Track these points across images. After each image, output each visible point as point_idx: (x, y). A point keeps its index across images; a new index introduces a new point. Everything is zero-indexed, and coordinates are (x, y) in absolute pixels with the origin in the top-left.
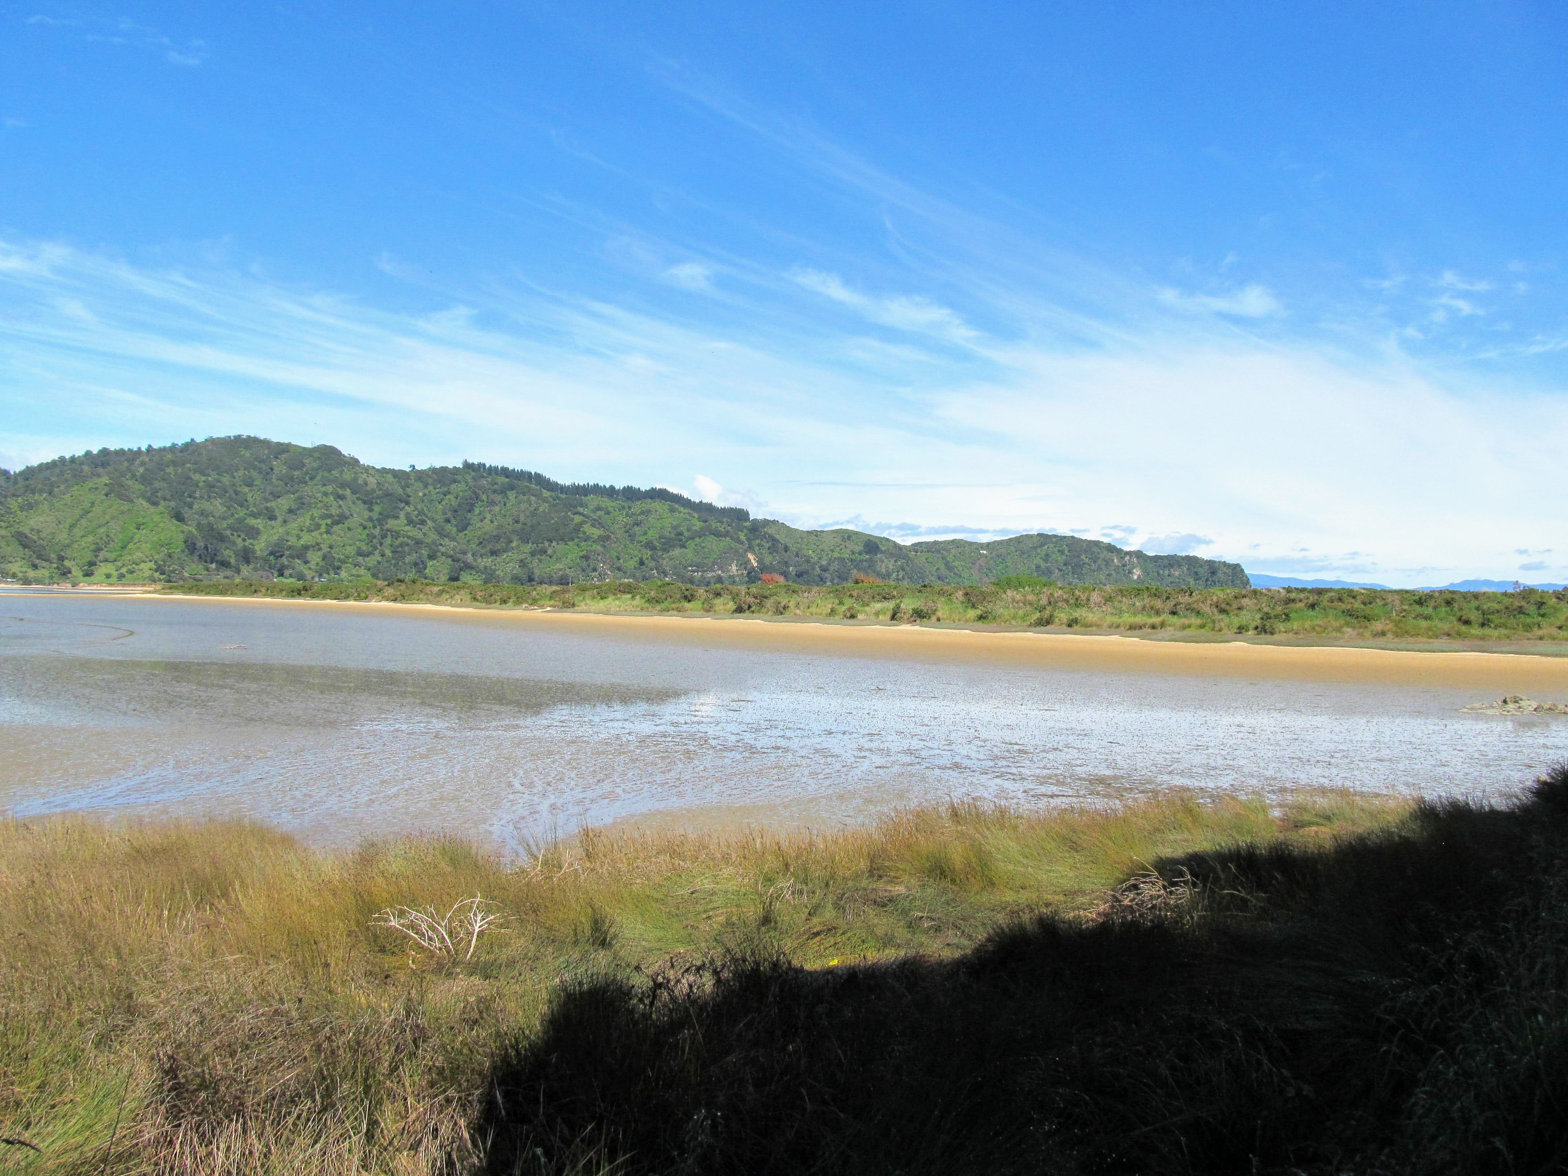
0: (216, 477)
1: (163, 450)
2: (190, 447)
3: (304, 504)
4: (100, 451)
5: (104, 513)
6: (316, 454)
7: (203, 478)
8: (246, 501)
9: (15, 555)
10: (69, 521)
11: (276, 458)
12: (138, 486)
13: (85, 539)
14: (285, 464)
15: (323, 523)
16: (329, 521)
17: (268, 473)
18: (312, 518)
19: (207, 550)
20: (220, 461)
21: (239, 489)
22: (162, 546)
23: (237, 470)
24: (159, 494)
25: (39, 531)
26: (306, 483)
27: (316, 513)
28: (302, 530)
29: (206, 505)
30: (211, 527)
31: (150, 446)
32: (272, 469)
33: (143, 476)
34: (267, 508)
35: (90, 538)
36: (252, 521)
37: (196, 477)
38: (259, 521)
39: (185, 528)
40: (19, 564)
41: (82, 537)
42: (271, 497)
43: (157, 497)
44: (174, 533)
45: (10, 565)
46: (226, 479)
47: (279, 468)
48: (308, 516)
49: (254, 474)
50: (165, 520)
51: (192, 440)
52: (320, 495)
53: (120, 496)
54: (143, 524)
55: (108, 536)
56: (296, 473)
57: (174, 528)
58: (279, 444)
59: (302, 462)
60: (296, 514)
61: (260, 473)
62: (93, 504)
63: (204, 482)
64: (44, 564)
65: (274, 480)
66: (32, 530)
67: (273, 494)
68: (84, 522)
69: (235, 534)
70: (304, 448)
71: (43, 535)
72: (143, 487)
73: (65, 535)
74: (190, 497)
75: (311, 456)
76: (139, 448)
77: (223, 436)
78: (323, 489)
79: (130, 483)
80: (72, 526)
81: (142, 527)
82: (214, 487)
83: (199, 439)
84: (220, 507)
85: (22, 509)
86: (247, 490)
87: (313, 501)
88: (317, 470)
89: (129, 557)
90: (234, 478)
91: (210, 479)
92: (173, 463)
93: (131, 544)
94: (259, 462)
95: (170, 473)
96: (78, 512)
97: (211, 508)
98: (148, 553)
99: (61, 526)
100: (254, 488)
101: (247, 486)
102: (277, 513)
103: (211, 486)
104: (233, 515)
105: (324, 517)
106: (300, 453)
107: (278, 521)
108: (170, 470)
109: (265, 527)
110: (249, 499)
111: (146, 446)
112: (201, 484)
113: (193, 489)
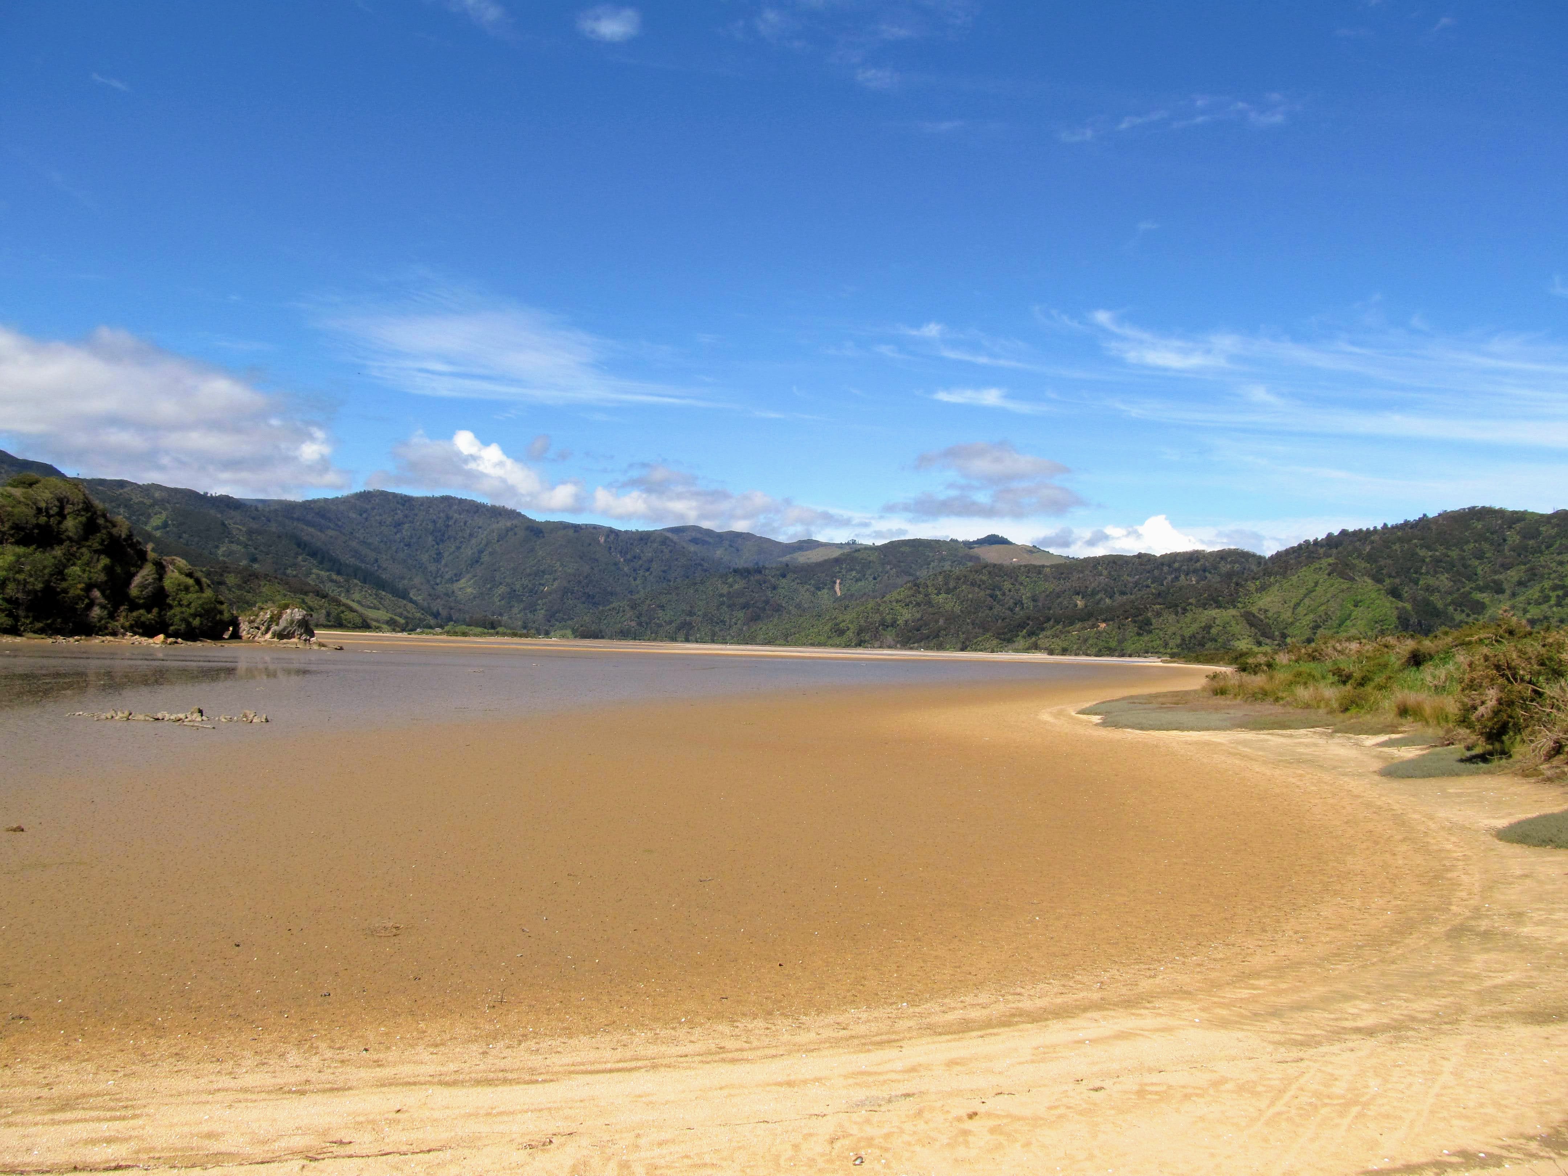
0: (1445, 551)
1: (1396, 527)
2: (1423, 523)
3: (1535, 575)
4: (1341, 533)
5: (1326, 592)
6: (1554, 521)
7: (1430, 553)
8: (1476, 574)
9: (1243, 633)
10: (1294, 601)
11: (1510, 527)
12: (1364, 565)
13: (1307, 618)
14: (1518, 533)
15: (1553, 594)
16: (1560, 593)
17: (1499, 545)
18: (1542, 590)
19: (1421, 626)
20: (1450, 534)
21: (1469, 562)
22: (1376, 622)
23: (1468, 542)
24: (1384, 572)
25: (1266, 611)
26: (1541, 552)
27: (1547, 584)
28: (1529, 604)
29: (1431, 581)
30: (1427, 603)
31: (1385, 525)
32: (1505, 540)
33: (1369, 555)
34: (1494, 581)
35: (1311, 616)
36: (1478, 596)
37: (1422, 552)
38: (1484, 595)
39: (1400, 604)
40: (1246, 641)
41: (1305, 615)
42: (1501, 570)
43: (1382, 574)
44: (1387, 607)
45: (1238, 642)
46: (1454, 554)
47: (1513, 537)
48: (1537, 588)
49: (1486, 546)
50: (1381, 597)
51: (1425, 515)
52: (1554, 564)
53: (1342, 575)
54: (1361, 601)
55: (1326, 614)
56: (1531, 542)
57: (1388, 604)
58: (1514, 513)
59: (1537, 529)
60: (1526, 587)
61: (1492, 544)
62: (1316, 584)
63: (1431, 556)
64: (1268, 641)
65: (1506, 551)
66: (1260, 610)
67: (1503, 566)
68: (1307, 601)
69: (1459, 609)
70: (1542, 516)
71: (1270, 614)
72: (1369, 565)
73: (1289, 614)
74: (1416, 573)
75: (1549, 523)
76: (1375, 527)
77: (1457, 509)
78: (1559, 558)
79: (1356, 562)
80: (1297, 605)
81: (1360, 604)
82: (1441, 561)
83: (1431, 514)
84: (1446, 582)
85: (1257, 590)
86: (1477, 563)
87: (1546, 571)
88: (1554, 537)
89: (1345, 634)
90: (1464, 551)
91: (1437, 553)
92: (1400, 540)
93: (1348, 621)
94: (1492, 533)
95: (1396, 550)
96: (1303, 591)
97: (1437, 583)
98: (1362, 630)
99: (1286, 605)
100: (1485, 560)
101: (1478, 559)
102: (1505, 586)
103: (1437, 561)
104: (1458, 590)
105: (1554, 588)
106: (1536, 521)
107: (1506, 594)
108: (1397, 547)
109: (1492, 601)
110: (1479, 571)
111: (1382, 525)
112: (1427, 560)
113: (1419, 564)
